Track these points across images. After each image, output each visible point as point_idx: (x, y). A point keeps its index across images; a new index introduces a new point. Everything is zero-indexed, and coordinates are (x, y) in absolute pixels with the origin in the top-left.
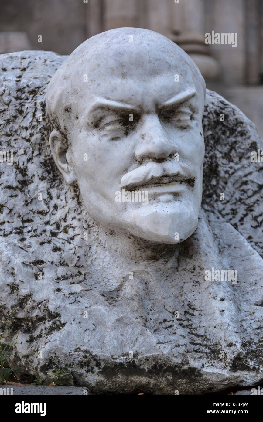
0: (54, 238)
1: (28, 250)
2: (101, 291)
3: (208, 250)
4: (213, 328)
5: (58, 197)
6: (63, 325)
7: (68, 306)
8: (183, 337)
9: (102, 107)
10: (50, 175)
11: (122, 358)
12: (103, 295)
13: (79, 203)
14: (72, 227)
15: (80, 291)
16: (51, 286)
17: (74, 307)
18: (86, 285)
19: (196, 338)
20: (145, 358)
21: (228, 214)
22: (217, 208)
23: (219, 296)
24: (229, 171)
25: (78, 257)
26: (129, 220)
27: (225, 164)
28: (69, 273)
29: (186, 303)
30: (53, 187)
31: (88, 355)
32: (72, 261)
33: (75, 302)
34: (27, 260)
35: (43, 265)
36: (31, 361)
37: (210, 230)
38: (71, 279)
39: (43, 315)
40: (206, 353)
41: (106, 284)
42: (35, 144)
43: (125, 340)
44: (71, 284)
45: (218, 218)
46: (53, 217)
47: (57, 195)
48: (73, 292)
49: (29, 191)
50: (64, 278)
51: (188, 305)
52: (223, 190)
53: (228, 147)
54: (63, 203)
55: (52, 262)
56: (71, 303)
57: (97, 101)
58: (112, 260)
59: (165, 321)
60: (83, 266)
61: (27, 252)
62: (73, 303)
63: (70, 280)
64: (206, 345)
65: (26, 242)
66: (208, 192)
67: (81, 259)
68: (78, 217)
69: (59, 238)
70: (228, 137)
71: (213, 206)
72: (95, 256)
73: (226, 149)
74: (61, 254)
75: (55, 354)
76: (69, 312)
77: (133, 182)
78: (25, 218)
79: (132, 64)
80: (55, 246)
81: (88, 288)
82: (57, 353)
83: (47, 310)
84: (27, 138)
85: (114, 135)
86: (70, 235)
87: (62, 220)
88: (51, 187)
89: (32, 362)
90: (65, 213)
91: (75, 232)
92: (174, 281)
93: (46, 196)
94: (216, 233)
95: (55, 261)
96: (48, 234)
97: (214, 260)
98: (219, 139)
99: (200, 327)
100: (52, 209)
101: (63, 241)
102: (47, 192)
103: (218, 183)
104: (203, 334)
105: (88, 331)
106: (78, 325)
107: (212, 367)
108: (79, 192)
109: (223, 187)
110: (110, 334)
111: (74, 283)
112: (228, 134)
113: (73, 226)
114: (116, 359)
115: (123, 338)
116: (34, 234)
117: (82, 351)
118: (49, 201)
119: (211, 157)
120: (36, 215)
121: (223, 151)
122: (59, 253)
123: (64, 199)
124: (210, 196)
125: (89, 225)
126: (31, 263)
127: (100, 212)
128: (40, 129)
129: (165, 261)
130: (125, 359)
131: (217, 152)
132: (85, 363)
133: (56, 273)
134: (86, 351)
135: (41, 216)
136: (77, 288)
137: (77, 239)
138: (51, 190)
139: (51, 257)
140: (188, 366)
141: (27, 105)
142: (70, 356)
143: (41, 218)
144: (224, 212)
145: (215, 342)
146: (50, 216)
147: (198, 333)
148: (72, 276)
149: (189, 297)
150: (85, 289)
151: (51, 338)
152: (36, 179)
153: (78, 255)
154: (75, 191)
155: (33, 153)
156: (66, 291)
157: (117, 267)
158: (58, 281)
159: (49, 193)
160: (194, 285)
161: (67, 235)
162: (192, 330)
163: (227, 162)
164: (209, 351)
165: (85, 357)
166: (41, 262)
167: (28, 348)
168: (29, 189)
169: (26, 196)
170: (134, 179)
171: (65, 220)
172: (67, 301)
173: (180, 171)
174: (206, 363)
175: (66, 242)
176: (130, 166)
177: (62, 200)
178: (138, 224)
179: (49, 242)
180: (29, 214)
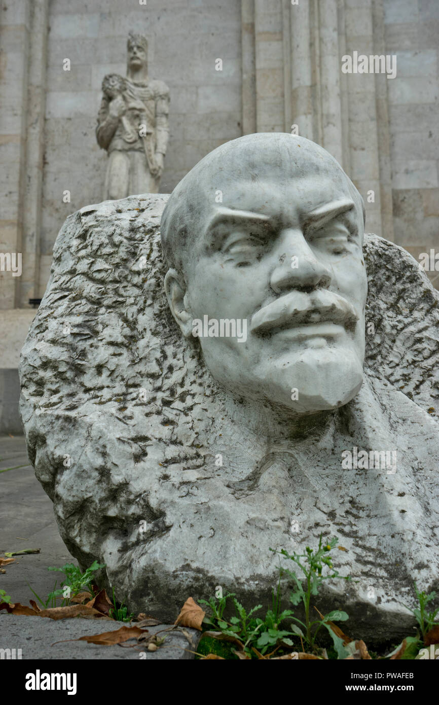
0: (166, 408)
1: (128, 422)
2: (226, 480)
3: (375, 424)
4: (390, 537)
5: (175, 356)
6: (168, 528)
7: (177, 500)
8: (344, 552)
9: (224, 220)
10: (165, 330)
11: (251, 582)
12: (228, 486)
13: (201, 363)
14: (191, 394)
15: (196, 480)
16: (155, 471)
17: (186, 501)
18: (205, 472)
19: (365, 552)
20: (286, 584)
21: (397, 381)
22: (383, 373)
23: (396, 489)
24: (397, 326)
25: (196, 433)
26: (263, 377)
27: (391, 317)
28: (182, 455)
29: (347, 499)
30: (169, 344)
31: (201, 576)
32: (188, 437)
33: (187, 494)
34: (126, 435)
35: (149, 443)
36: (121, 581)
37: (377, 399)
38: (185, 463)
39: (141, 513)
40: (381, 578)
41: (233, 471)
42: (148, 291)
43: (257, 554)
44: (184, 469)
45: (386, 385)
46: (166, 381)
47: (173, 353)
48: (185, 480)
49: (138, 348)
50: (174, 461)
51: (351, 502)
52: (390, 350)
53: (394, 296)
54: (181, 363)
55: (160, 440)
56: (182, 497)
57: (218, 212)
58: (242, 438)
59: (317, 525)
60: (202, 446)
61: (127, 424)
62: (185, 496)
63: (183, 464)
64: (380, 565)
65: (127, 412)
66: (370, 353)
67: (199, 437)
68: (199, 381)
69: (173, 408)
70: (394, 284)
71: (378, 371)
72: (220, 433)
73: (391, 299)
74: (174, 428)
75: (154, 573)
76: (178, 510)
77: (268, 320)
78: (131, 382)
79: (266, 163)
80: (166, 417)
81: (208, 475)
82: (156, 572)
83: (147, 506)
84: (139, 285)
85: (241, 260)
86: (188, 404)
87: (178, 385)
88: (165, 344)
89: (122, 583)
90: (182, 376)
91: (194, 400)
92: (329, 467)
93: (158, 355)
94: (384, 403)
95: (164, 437)
96: (159, 402)
97: (384, 437)
98: (382, 286)
99: (369, 535)
100: (165, 371)
101: (178, 412)
102: (160, 350)
103: (383, 342)
104: (374, 546)
105: (203, 539)
106: (189, 528)
107: (393, 602)
108: (201, 349)
109: (390, 346)
110: (235, 545)
111: (189, 468)
112: (394, 279)
113: (192, 392)
114: (243, 584)
115: (254, 551)
116: (139, 402)
117: (193, 570)
118: (163, 362)
119: (373, 308)
120: (145, 379)
121: (388, 301)
122: (171, 427)
123: (181, 357)
124: (373, 357)
125: (212, 391)
126: (129, 439)
127: (225, 369)
128: (155, 273)
129: (316, 440)
130: (257, 585)
131: (380, 302)
132: (196, 588)
133: (164, 453)
134: (198, 570)
135: (151, 380)
136: (192, 475)
137: (197, 410)
138: (166, 348)
139: (159, 432)
140: (355, 600)
141: (141, 246)
142: (176, 577)
143: (150, 383)
144: (392, 379)
145: (394, 560)
146: (163, 381)
147: (368, 545)
148: (186, 459)
149: (351, 490)
150: (203, 477)
151: (149, 549)
152: (148, 334)
153: (197, 430)
154: (195, 348)
155: (145, 302)
156: (176, 480)
157: (249, 448)
158: (166, 465)
159: (163, 352)
160: (357, 474)
161: (184, 404)
162: (357, 539)
163: (394, 315)
164: (385, 575)
165: (196, 579)
166: (145, 439)
167: (119, 561)
168: (138, 346)
169: (133, 354)
170: (269, 316)
171: (182, 385)
172: (177, 494)
173: (335, 303)
174: (383, 596)
175: (182, 414)
176: (264, 301)
177: (178, 360)
178: (275, 380)
179: (159, 413)
180: (136, 378)
